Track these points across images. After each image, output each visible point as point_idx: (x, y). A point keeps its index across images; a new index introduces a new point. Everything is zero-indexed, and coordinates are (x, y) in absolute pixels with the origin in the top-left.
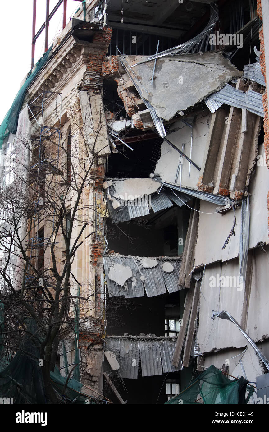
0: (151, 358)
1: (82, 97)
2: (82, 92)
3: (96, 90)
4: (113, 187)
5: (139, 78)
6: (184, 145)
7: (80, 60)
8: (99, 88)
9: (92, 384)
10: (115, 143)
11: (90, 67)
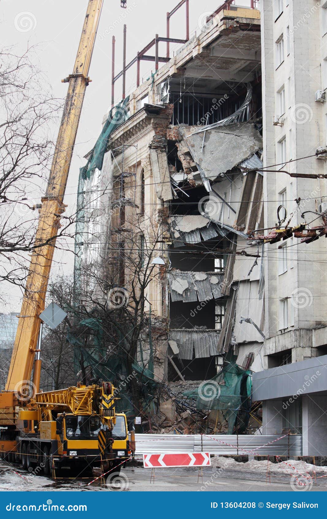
0: (202, 345)
1: (152, 154)
2: (152, 150)
3: (162, 148)
4: (175, 222)
5: (193, 146)
6: (225, 194)
7: (150, 127)
8: (165, 147)
9: (160, 364)
10: (176, 191)
11: (157, 132)
